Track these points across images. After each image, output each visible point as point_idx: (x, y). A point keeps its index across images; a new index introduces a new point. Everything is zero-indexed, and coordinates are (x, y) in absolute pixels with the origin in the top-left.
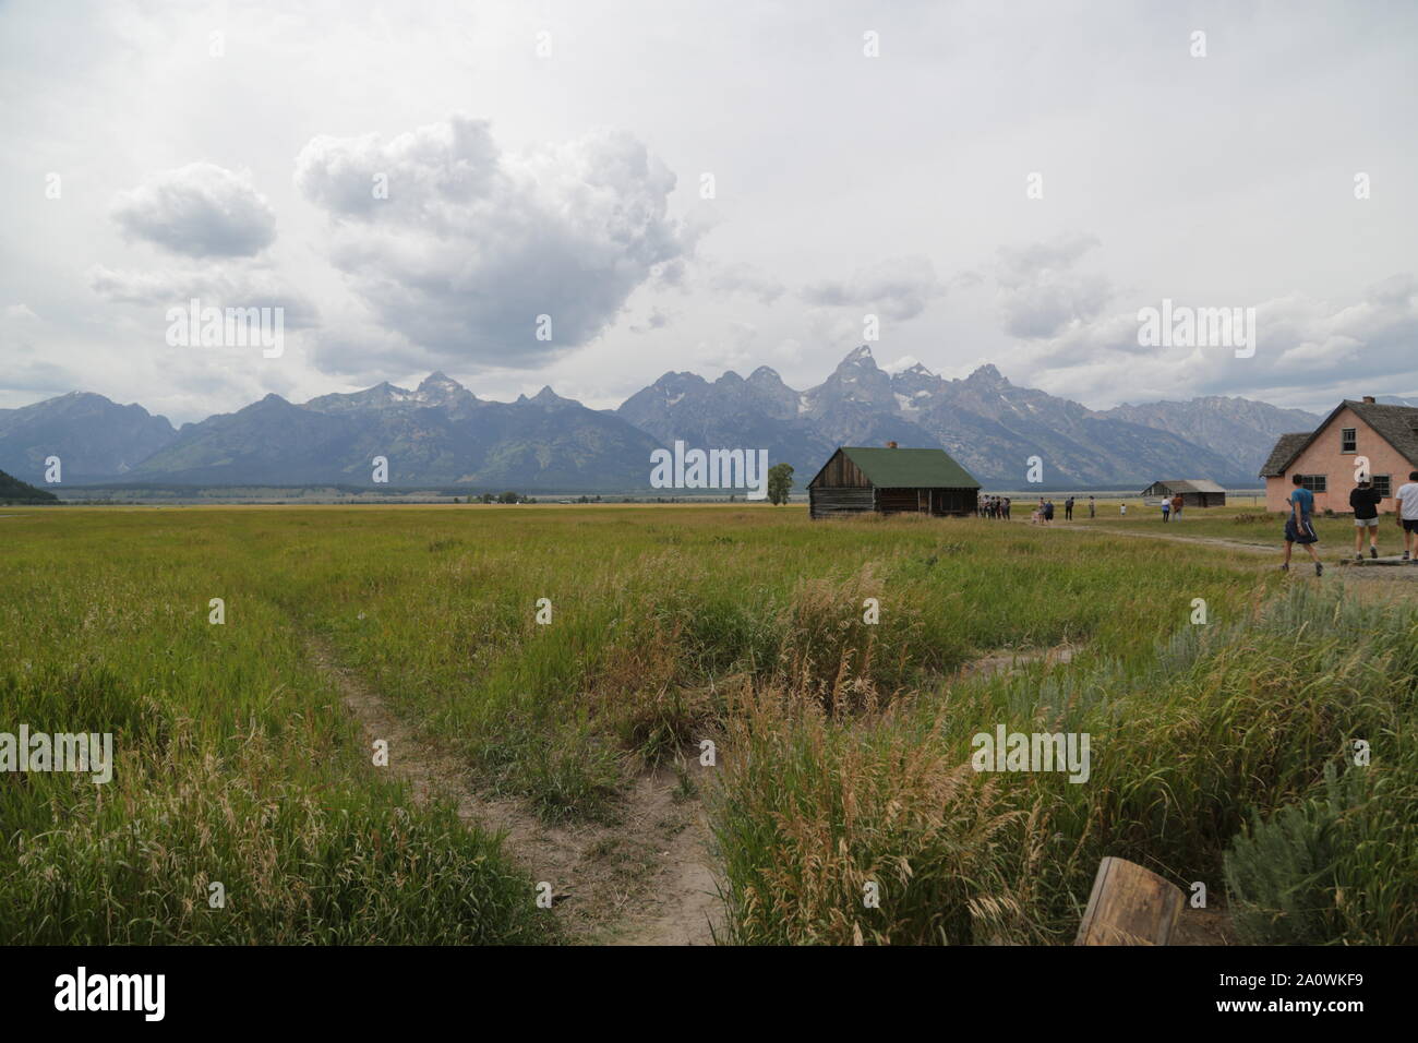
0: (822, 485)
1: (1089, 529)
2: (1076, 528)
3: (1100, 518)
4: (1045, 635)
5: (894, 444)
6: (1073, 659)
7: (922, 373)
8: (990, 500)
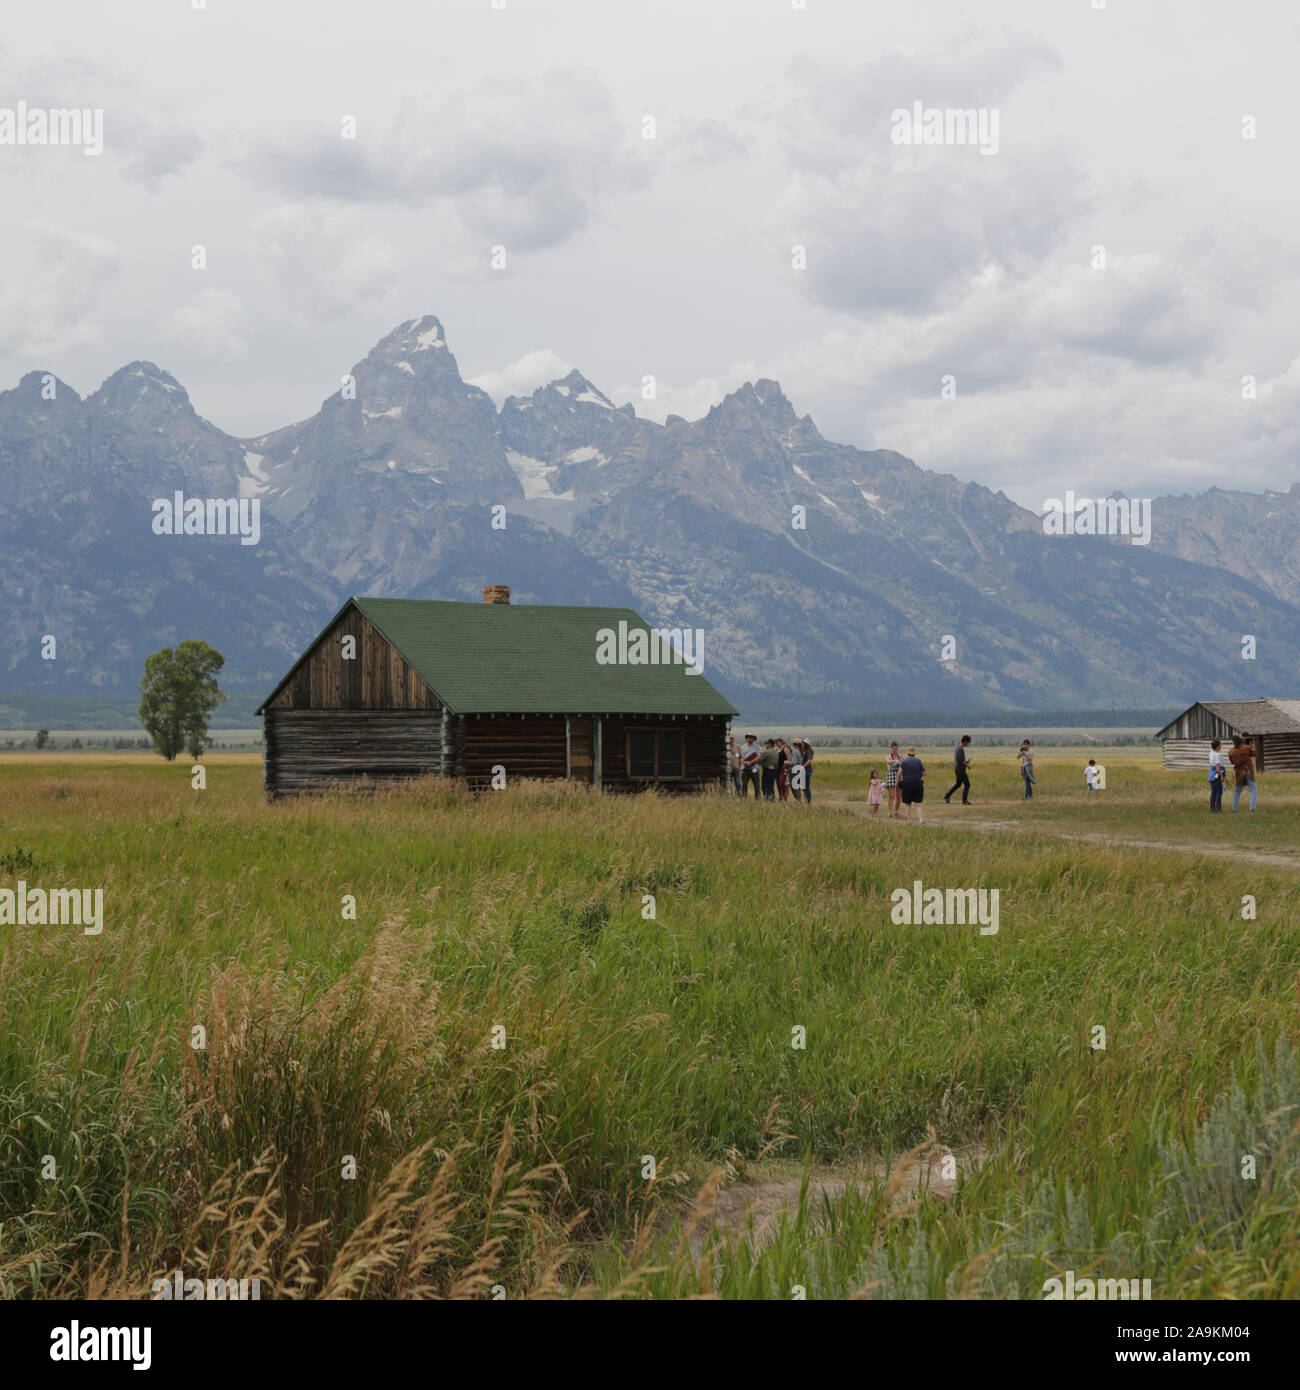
0: (302, 702)
1: (1017, 827)
2: (984, 826)
3: (1045, 799)
4: (890, 1117)
5: (504, 592)
6: (961, 1183)
7: (584, 397)
8: (761, 750)
